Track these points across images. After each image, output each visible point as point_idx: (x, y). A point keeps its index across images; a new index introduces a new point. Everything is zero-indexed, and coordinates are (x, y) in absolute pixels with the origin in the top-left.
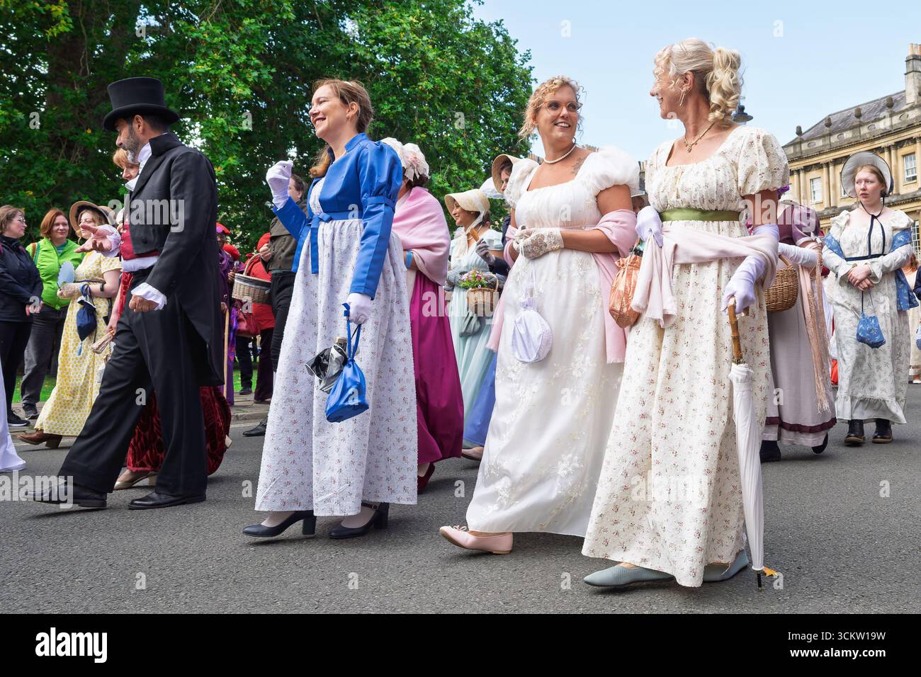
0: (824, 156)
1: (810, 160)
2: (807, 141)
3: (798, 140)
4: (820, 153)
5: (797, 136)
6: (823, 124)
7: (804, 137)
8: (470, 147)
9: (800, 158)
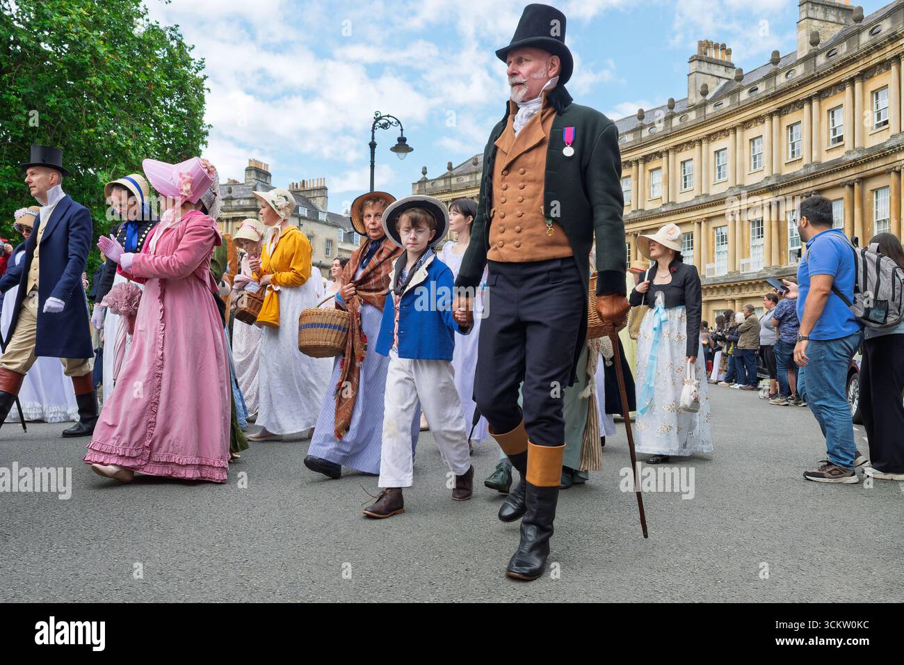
0: (470, 191)
1: (459, 193)
2: (456, 176)
3: (449, 175)
4: (467, 189)
5: (448, 171)
6: (471, 162)
7: (454, 172)
8: (138, 148)
9: (449, 191)
